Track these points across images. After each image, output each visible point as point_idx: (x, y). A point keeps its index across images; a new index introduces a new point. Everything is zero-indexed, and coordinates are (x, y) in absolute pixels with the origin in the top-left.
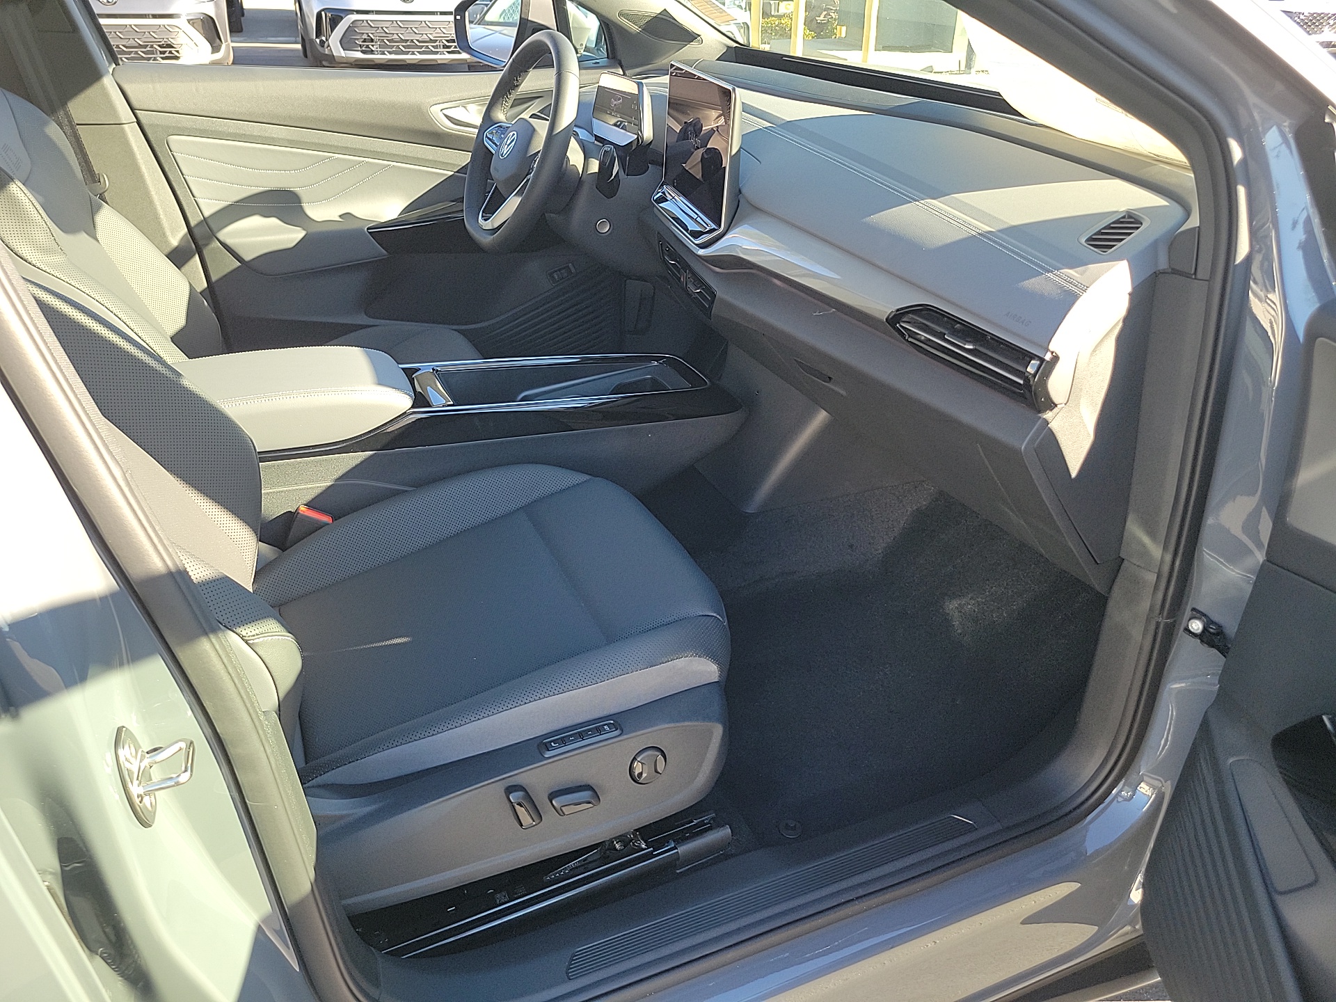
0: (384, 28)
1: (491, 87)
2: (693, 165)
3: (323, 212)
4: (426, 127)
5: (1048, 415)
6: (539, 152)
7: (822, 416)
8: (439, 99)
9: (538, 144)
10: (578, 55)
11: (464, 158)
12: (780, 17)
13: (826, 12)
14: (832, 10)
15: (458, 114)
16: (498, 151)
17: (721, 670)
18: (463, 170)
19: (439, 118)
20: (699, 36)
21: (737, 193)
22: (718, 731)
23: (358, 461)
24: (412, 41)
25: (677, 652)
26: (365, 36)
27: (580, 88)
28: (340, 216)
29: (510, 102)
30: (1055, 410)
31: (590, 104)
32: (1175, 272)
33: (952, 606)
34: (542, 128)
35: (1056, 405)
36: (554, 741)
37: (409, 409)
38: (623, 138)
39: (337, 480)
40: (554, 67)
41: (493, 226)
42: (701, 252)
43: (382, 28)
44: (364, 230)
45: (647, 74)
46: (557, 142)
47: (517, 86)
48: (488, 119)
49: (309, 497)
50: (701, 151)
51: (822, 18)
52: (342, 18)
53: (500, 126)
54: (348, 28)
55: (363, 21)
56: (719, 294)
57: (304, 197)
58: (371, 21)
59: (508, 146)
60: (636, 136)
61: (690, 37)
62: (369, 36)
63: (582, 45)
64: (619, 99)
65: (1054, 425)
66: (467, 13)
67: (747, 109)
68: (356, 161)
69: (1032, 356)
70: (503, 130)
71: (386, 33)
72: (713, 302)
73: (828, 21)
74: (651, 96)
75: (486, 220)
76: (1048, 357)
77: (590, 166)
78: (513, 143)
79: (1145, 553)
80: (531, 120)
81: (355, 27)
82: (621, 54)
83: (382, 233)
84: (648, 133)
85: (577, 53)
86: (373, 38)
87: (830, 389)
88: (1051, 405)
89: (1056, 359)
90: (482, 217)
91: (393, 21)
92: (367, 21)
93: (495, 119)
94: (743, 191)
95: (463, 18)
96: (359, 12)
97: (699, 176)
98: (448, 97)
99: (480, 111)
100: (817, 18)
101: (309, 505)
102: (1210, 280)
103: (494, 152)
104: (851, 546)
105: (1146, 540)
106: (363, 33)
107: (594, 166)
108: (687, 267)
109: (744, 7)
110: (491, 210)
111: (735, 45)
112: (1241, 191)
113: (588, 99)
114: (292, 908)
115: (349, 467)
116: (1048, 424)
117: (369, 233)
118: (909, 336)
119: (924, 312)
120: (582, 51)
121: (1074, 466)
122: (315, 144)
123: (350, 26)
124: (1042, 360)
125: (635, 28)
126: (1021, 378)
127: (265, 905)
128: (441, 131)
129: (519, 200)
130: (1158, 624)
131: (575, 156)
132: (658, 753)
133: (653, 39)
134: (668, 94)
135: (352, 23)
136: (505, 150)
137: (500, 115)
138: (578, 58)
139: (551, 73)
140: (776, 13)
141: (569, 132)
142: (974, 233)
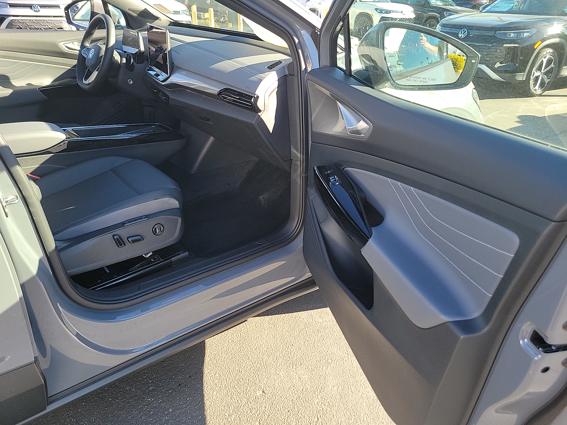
0: (27, 23)
1: (83, 35)
2: (160, 59)
3: (19, 83)
4: (58, 50)
5: (260, 114)
6: (103, 56)
7: (212, 139)
8: (62, 40)
9: (103, 53)
10: (115, 25)
11: (75, 62)
12: (205, 19)
13: (224, 18)
14: (226, 17)
15: (70, 45)
16: (87, 57)
17: (179, 203)
18: (74, 66)
19: (63, 46)
20: (159, 18)
21: (172, 64)
22: (180, 220)
23: (48, 158)
24: (41, 28)
25: (164, 196)
26: (18, 27)
27: (116, 36)
28: (27, 85)
29: (90, 41)
30: (261, 112)
31: (121, 41)
32: (290, 75)
33: (261, 197)
34: (103, 47)
35: (261, 111)
36: (127, 222)
37: (66, 139)
38: (134, 51)
39: (41, 165)
40: (105, 28)
41: (89, 82)
42: (163, 83)
43: (26, 23)
44: (37, 89)
45: (140, 31)
46: (109, 51)
47: (93, 34)
48: (83, 46)
49: (31, 171)
50: (162, 54)
51: (222, 20)
52: (5, 19)
53: (87, 48)
54: (9, 23)
55: (16, 20)
56: (170, 96)
57: (11, 77)
58: (20, 20)
59: (91, 54)
60: (138, 50)
61: (157, 18)
62: (20, 26)
63: (116, 21)
64: (131, 38)
65: (262, 117)
66: (69, 10)
67: (171, 38)
68: (31, 63)
69: (252, 97)
70: (89, 49)
71: (28, 25)
72: (169, 99)
73: (225, 21)
74: (143, 38)
75: (85, 81)
76: (256, 96)
77: (123, 60)
78: (93, 53)
79: (297, 156)
80: (100, 45)
81: (13, 22)
82: (132, 24)
83: (44, 90)
84: (142, 48)
85: (114, 24)
86: (21, 27)
87: (209, 123)
88: (260, 111)
89: (258, 97)
90: (84, 80)
91: (30, 20)
92: (18, 20)
93: (85, 46)
94: (174, 63)
95: (68, 11)
96: (13, 16)
97: (162, 63)
98: (66, 39)
99: (78, 45)
100: (220, 20)
101: (31, 174)
102: (298, 76)
103: (86, 57)
104: (229, 184)
105: (296, 152)
106: (17, 25)
107: (124, 61)
108: (160, 91)
109: (188, 14)
110: (87, 78)
111: (173, 21)
112: (300, 51)
113: (120, 40)
114: (50, 253)
115: (45, 160)
116: (260, 116)
117: (39, 90)
118: (224, 99)
119: (226, 90)
120: (116, 23)
121: (271, 129)
122: (14, 57)
123: (9, 22)
124: (255, 97)
125: (135, 15)
126: (250, 104)
127: (41, 254)
128: (64, 52)
129: (97, 72)
130: (303, 176)
131: (117, 57)
132: (161, 225)
133: (142, 19)
134: (147, 36)
135: (11, 21)
136: (91, 56)
137: (87, 44)
138: (115, 26)
139: (105, 30)
140: (204, 18)
141: (114, 48)
142: (238, 68)
